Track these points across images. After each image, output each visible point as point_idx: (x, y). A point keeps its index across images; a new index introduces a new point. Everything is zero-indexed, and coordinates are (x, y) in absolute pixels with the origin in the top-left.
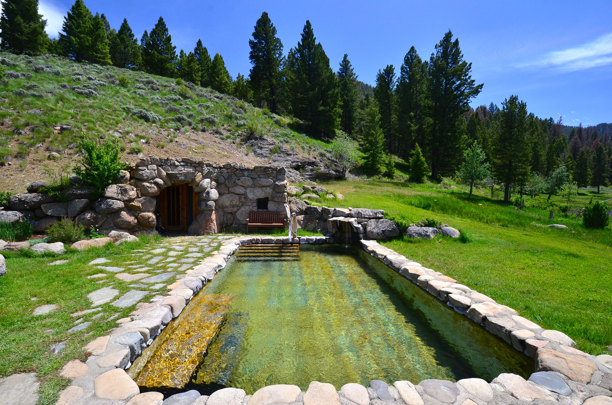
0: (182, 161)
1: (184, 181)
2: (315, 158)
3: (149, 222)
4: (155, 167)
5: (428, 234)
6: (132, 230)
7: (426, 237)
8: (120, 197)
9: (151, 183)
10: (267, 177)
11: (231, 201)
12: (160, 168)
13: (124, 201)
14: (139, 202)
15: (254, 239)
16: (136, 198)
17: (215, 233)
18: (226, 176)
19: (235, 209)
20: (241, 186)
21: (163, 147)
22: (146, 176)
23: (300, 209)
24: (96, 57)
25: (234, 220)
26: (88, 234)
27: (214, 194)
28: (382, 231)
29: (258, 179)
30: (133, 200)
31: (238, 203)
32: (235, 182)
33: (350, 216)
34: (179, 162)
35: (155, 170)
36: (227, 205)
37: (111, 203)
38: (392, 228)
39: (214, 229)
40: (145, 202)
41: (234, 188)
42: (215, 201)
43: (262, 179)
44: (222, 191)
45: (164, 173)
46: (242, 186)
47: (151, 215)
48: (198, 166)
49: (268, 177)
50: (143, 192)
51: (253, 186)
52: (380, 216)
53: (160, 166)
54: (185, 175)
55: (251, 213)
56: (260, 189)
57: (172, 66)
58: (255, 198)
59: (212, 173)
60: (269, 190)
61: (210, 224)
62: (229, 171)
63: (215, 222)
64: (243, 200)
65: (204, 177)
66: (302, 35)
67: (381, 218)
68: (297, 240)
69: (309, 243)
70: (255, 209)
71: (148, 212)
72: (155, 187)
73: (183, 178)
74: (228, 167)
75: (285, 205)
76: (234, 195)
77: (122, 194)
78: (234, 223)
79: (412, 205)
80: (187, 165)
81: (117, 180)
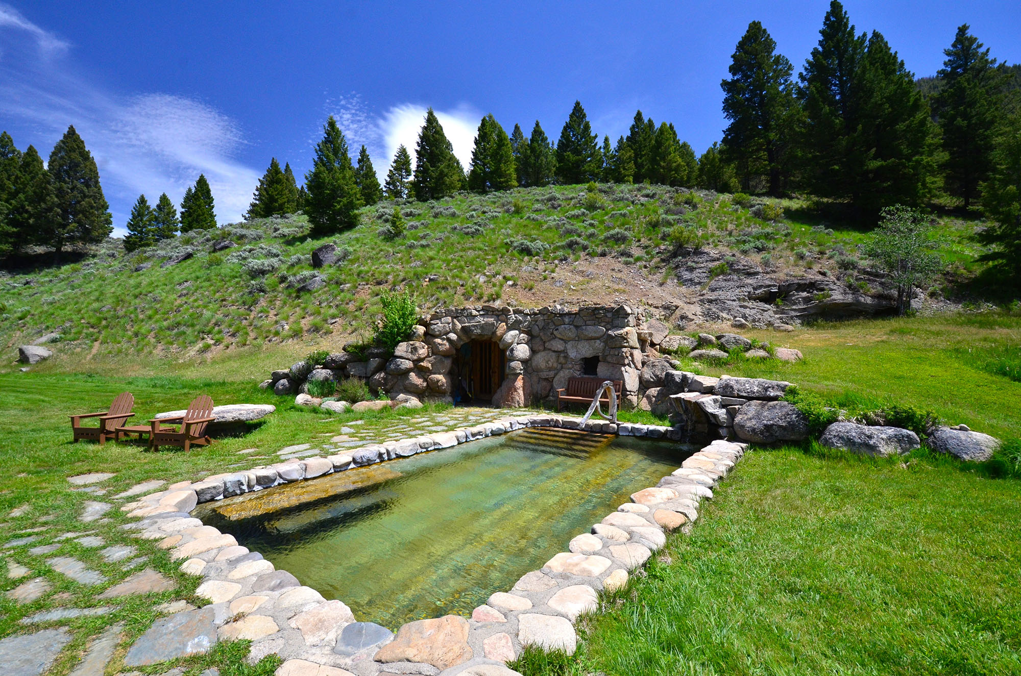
0: (483, 310)
1: (480, 335)
2: (824, 274)
3: (438, 386)
4: (449, 319)
5: (871, 442)
6: (420, 394)
7: (863, 450)
8: (410, 356)
9: (443, 339)
10: (597, 323)
11: (547, 362)
12: (455, 320)
13: (413, 361)
14: (429, 362)
15: (552, 420)
16: (426, 357)
17: (520, 407)
18: (541, 324)
19: (552, 374)
20: (560, 339)
21: (531, 289)
22: (439, 331)
23: (657, 376)
24: (500, 182)
25: (550, 390)
26: (375, 395)
27: (522, 351)
28: (765, 425)
29: (584, 327)
30: (422, 360)
31: (555, 365)
32: (552, 334)
33: (710, 391)
34: (479, 311)
35: (449, 324)
36: (543, 367)
37: (399, 363)
38: (789, 422)
39: (518, 402)
40: (435, 362)
41: (551, 342)
42: (524, 362)
43: (588, 327)
44: (536, 348)
45: (459, 326)
46: (562, 339)
47: (441, 378)
48: (502, 314)
49: (599, 324)
50: (434, 350)
51: (577, 339)
52: (772, 393)
53: (455, 318)
54: (482, 327)
55: (571, 380)
56: (586, 343)
57: (590, 166)
58: (579, 357)
59: (520, 322)
60: (599, 344)
61: (512, 394)
62: (545, 317)
63: (521, 392)
64: (562, 360)
65: (510, 328)
66: (822, 32)
67: (775, 398)
68: (614, 428)
69: (634, 436)
70: (577, 374)
71: (440, 374)
72: (447, 344)
73: (479, 331)
74: (544, 312)
75: (623, 369)
76: (551, 353)
77: (412, 352)
78: (551, 394)
79: (1004, 374)
80: (487, 314)
81: (409, 336)
